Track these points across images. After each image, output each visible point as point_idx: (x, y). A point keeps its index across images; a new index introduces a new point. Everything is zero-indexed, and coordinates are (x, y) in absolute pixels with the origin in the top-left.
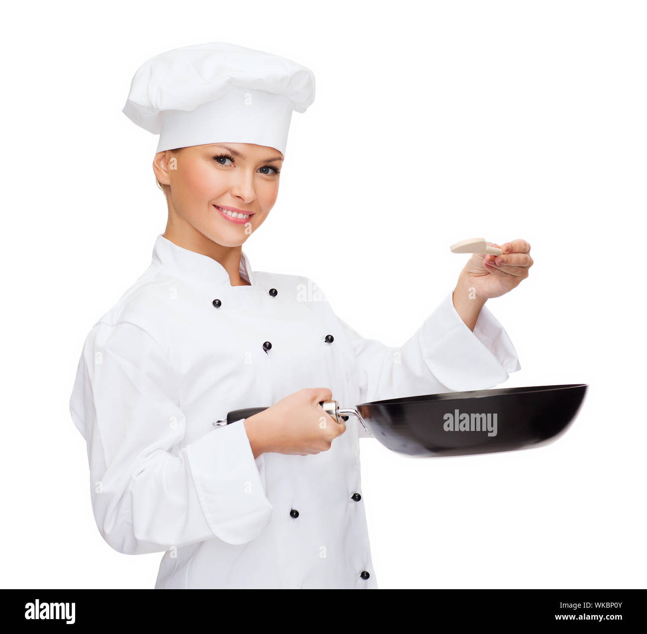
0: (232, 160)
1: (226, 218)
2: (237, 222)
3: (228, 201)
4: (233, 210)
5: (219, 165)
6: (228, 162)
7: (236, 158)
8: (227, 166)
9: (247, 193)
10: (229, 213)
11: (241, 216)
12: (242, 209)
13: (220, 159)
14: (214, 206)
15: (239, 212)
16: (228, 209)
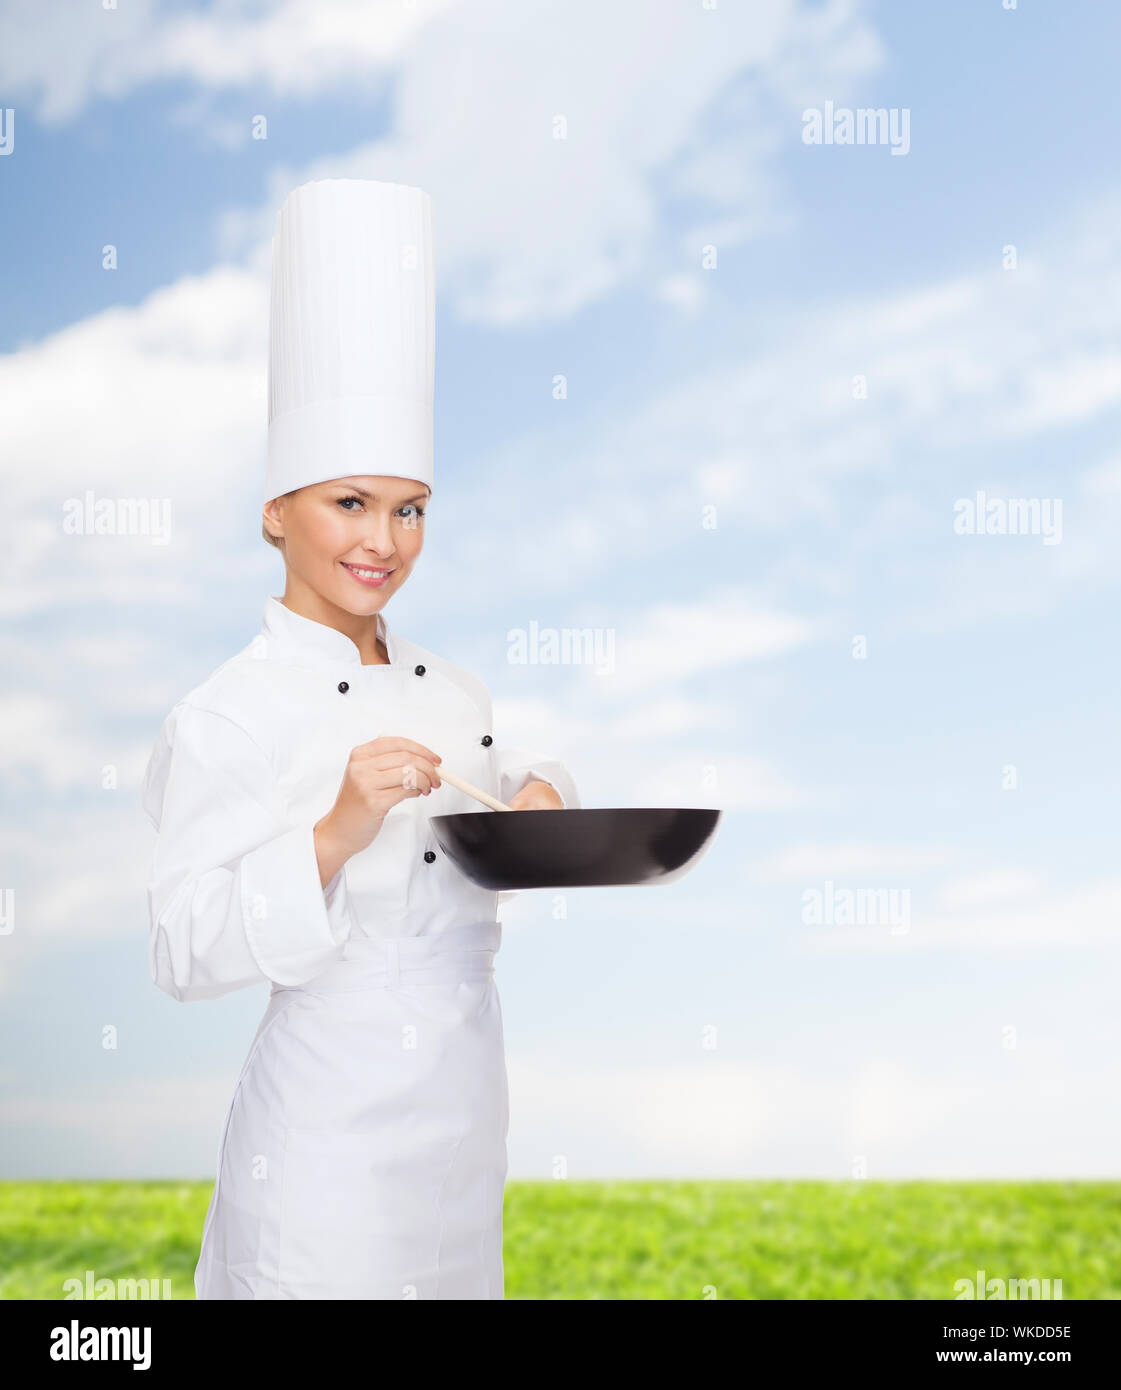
0: (361, 503)
1: (359, 579)
2: (372, 585)
3: (358, 557)
4: (367, 568)
5: (345, 510)
6: (356, 506)
7: (367, 501)
8: (355, 511)
9: (384, 546)
10: (362, 573)
11: (376, 575)
12: (377, 566)
13: (346, 503)
14: (342, 563)
15: (373, 570)
16: (360, 567)
